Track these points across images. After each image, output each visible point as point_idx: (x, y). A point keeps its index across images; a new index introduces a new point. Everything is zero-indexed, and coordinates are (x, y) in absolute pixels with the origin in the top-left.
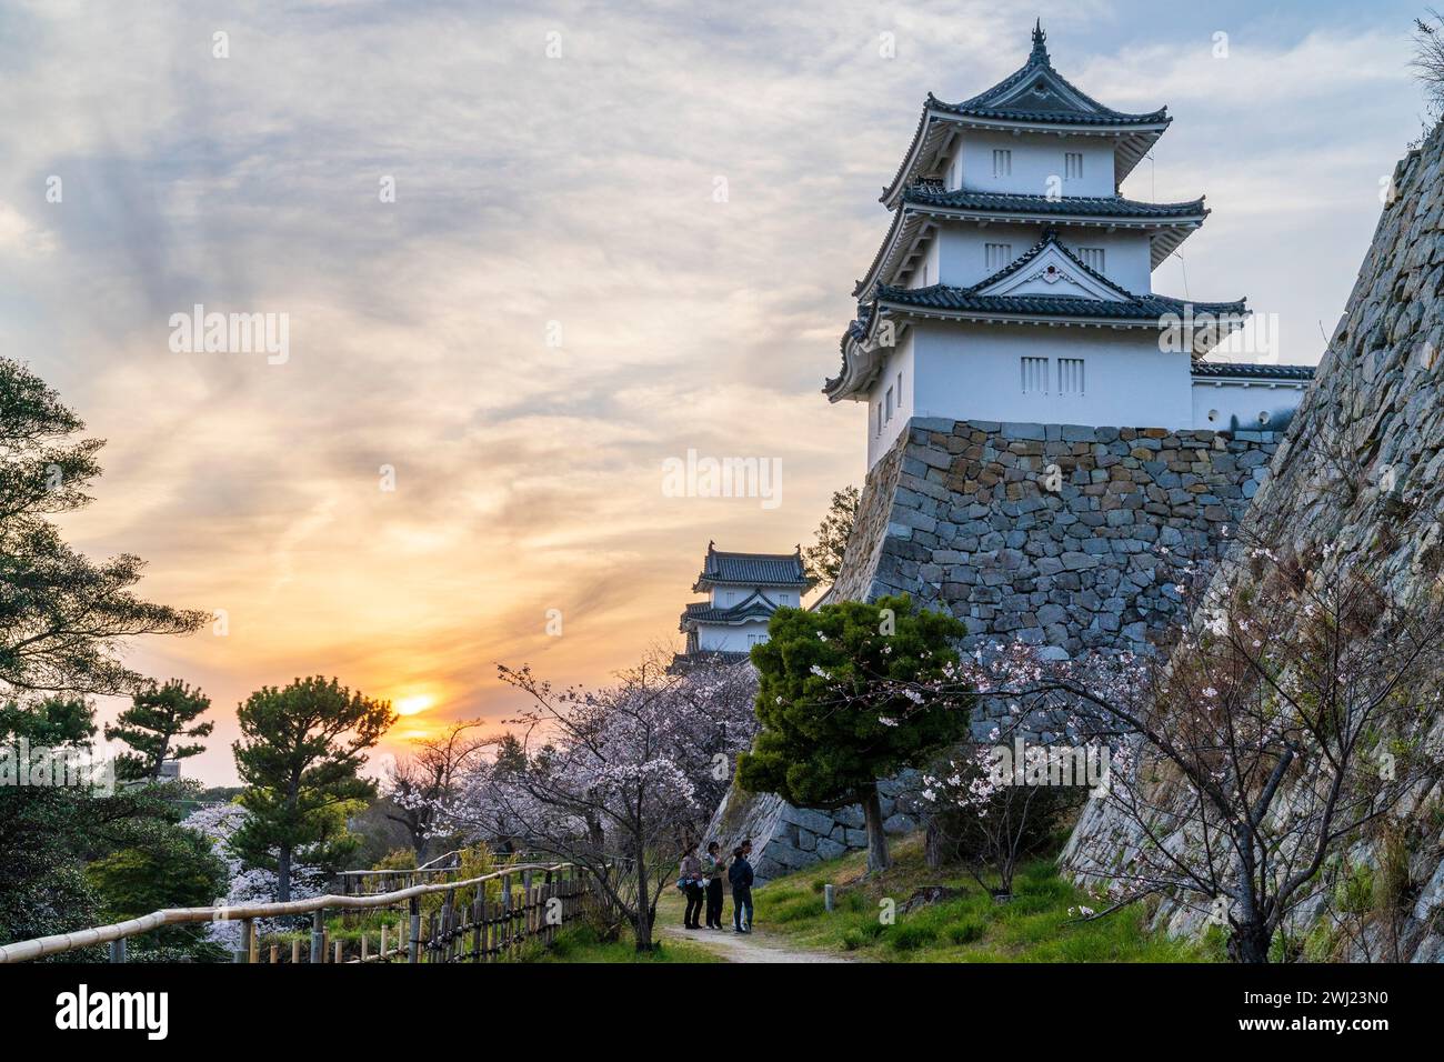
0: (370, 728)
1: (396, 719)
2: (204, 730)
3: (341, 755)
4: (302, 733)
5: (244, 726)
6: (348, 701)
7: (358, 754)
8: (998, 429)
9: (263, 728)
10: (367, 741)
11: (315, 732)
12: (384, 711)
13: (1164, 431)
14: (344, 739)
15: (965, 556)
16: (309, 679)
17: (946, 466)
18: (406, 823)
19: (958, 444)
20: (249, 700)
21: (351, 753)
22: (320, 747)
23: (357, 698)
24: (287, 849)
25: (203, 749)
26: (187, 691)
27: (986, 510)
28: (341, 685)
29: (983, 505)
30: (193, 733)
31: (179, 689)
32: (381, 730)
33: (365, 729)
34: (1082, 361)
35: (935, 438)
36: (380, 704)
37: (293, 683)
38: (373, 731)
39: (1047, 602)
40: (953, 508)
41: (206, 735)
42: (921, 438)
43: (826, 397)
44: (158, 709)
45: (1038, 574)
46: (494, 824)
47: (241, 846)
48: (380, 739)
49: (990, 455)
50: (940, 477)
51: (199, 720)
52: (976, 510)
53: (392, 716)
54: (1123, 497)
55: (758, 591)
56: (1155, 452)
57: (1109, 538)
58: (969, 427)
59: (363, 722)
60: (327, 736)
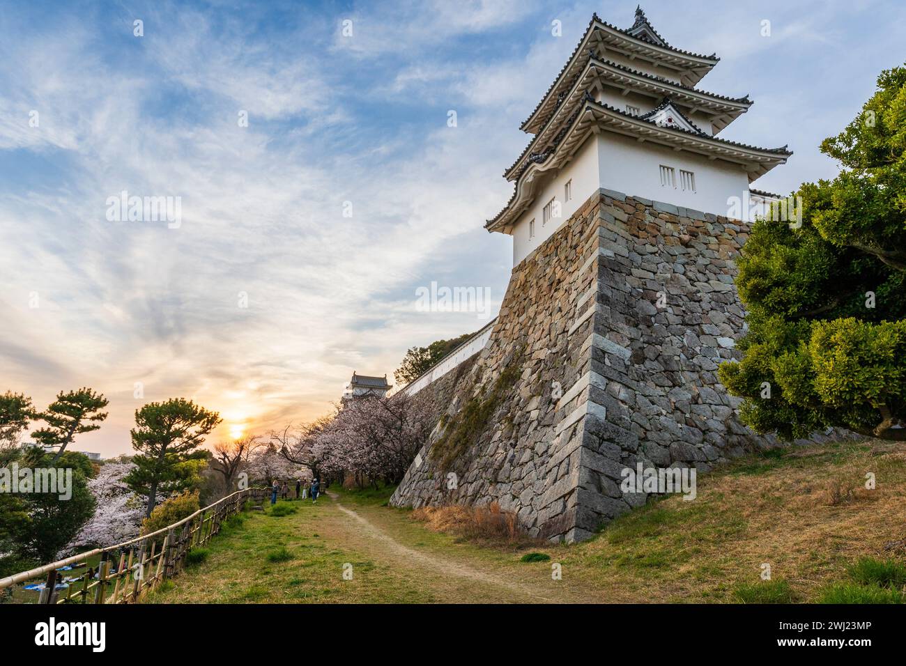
0: (207, 425)
1: (221, 421)
2: (101, 417)
3: (190, 438)
4: (170, 426)
5: (138, 421)
6: (197, 412)
7: (200, 438)
8: (650, 205)
9: (149, 422)
10: (205, 432)
11: (176, 426)
12: (215, 417)
13: (740, 222)
14: (193, 430)
15: (652, 274)
16: (177, 399)
17: (625, 220)
18: (223, 472)
19: (630, 210)
20: (143, 409)
21: (195, 437)
22: (179, 433)
23: (202, 411)
24: (155, 483)
25: (98, 427)
26: (94, 396)
27: (655, 249)
28: (194, 403)
29: (653, 246)
30: (93, 418)
31: (88, 393)
32: (213, 426)
33: (205, 426)
34: (692, 174)
35: (616, 203)
36: (213, 413)
37: (168, 401)
38: (209, 427)
39: (712, 309)
40: (636, 245)
41: (102, 420)
42: (608, 201)
43: (486, 230)
44: (74, 405)
45: (699, 292)
46: (264, 473)
47: (129, 482)
48: (212, 431)
49: (649, 219)
50: (624, 226)
51: (100, 411)
52: (649, 248)
53: (219, 420)
54: (730, 254)
55: (371, 389)
56: (737, 232)
57: (732, 275)
58: (634, 200)
59: (204, 422)
60: (184, 428)
